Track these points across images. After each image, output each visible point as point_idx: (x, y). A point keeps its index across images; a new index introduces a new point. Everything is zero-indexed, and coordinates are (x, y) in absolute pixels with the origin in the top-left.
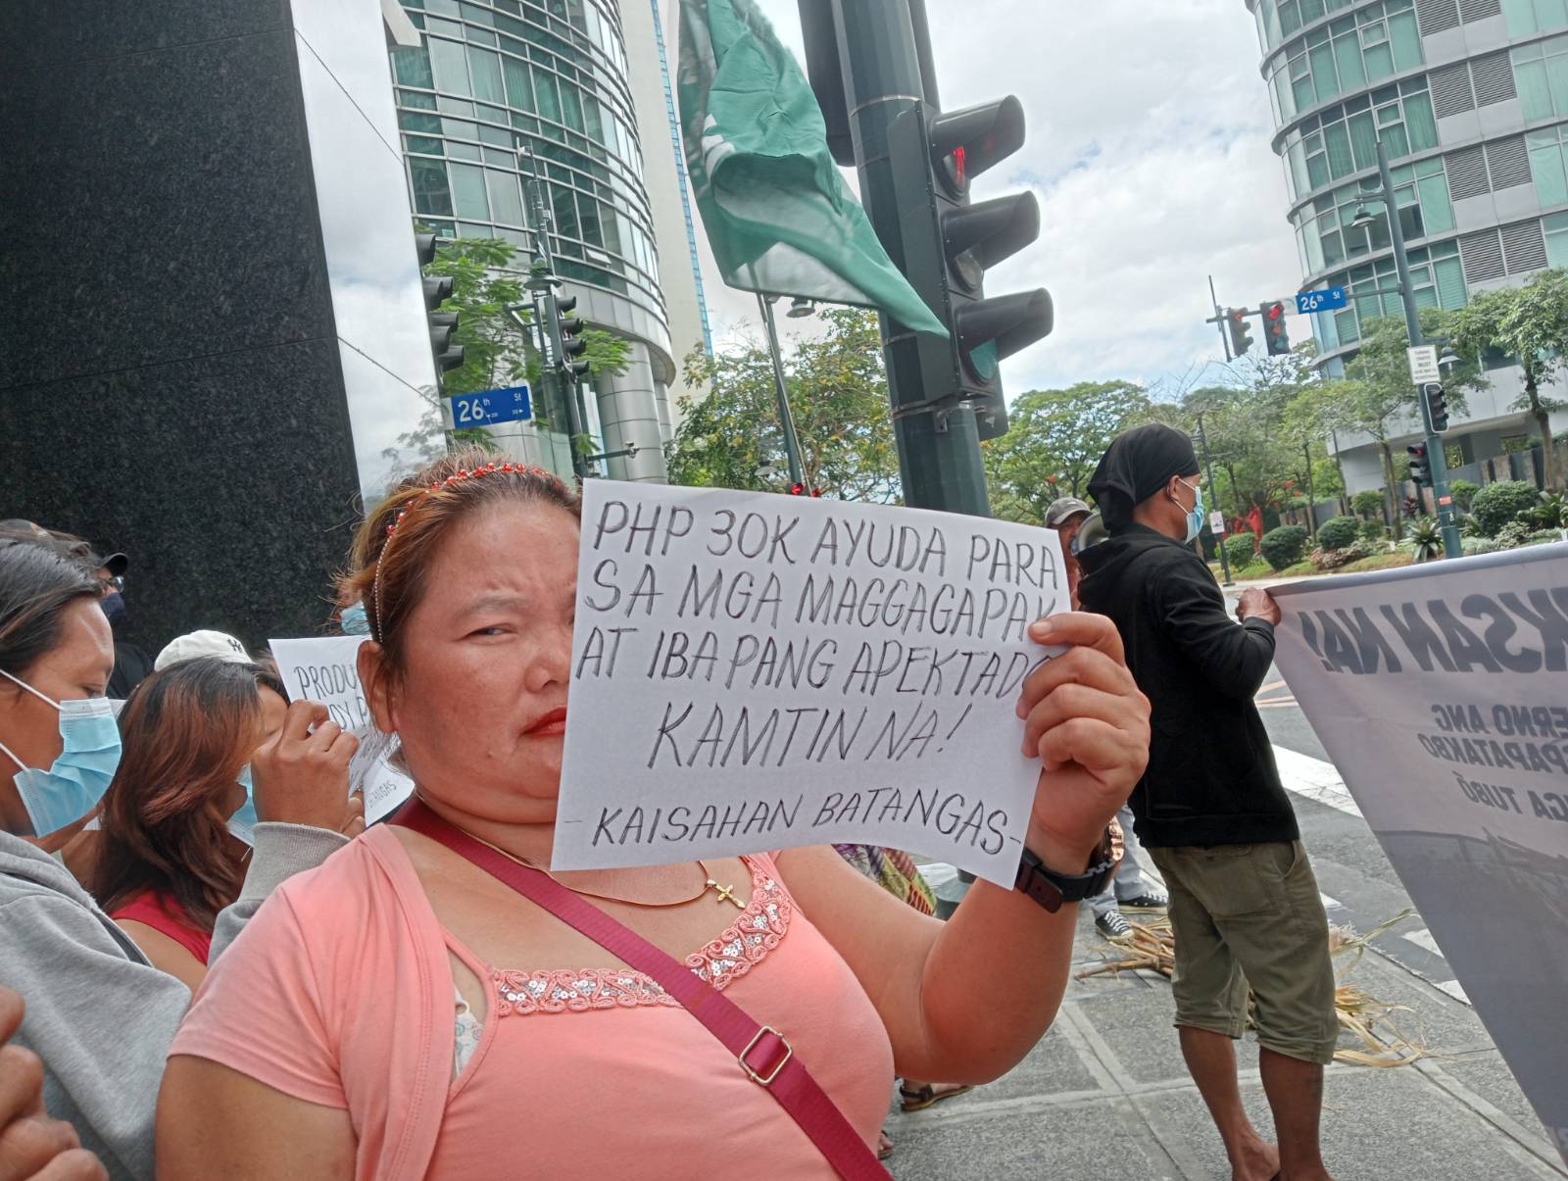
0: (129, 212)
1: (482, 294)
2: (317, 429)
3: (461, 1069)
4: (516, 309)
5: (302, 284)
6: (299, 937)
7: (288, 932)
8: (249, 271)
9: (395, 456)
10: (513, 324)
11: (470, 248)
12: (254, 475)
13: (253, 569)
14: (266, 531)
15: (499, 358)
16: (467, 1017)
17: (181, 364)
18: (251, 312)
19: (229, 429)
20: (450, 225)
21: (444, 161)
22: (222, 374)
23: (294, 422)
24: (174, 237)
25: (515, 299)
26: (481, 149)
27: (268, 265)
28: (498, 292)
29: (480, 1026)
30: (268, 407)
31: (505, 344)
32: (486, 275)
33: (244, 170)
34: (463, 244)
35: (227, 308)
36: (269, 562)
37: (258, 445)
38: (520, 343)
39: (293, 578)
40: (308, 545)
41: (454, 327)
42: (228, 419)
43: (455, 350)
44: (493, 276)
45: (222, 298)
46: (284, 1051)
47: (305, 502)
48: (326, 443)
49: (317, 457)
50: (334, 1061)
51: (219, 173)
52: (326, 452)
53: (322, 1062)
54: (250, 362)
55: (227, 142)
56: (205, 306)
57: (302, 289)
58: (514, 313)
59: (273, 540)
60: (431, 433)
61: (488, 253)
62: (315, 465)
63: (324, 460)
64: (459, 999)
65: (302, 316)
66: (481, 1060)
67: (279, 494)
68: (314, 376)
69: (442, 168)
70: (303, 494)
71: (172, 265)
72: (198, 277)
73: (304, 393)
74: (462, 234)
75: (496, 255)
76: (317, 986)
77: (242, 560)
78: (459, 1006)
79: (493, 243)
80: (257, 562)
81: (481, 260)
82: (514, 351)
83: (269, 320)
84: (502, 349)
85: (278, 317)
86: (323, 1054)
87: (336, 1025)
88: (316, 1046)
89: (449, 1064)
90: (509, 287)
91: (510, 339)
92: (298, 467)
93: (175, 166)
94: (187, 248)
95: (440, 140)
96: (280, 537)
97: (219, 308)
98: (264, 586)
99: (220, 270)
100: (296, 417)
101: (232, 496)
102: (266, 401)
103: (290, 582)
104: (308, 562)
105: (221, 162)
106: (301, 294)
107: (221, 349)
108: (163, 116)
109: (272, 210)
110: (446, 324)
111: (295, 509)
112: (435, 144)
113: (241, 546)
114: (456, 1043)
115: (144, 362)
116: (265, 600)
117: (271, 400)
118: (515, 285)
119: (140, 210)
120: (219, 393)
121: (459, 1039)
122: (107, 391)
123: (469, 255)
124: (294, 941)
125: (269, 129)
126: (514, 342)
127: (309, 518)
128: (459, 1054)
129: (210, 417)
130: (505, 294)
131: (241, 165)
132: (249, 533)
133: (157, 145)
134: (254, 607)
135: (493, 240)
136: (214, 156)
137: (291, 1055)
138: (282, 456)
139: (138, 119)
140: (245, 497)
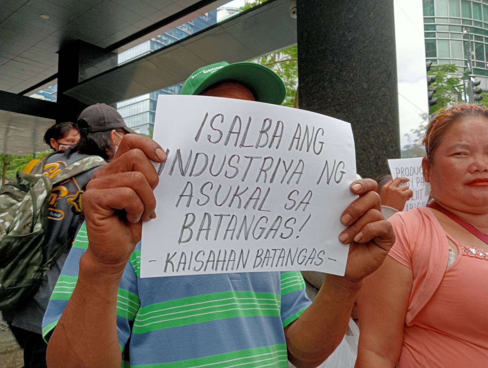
0: (341, 60)
1: (445, 83)
2: (389, 122)
3: (450, 265)
4: (457, 86)
5: (389, 77)
6: (404, 225)
7: (400, 222)
8: (373, 74)
9: (409, 136)
10: (455, 92)
11: (442, 68)
12: (368, 135)
13: (365, 163)
14: (370, 152)
15: (448, 104)
16: (452, 253)
17: (351, 103)
18: (373, 87)
19: (362, 122)
20: (436, 60)
21: (435, 40)
22: (362, 106)
23: (382, 120)
24: (353, 67)
25: (456, 84)
26: (450, 34)
27: (379, 73)
28: (451, 82)
29: (457, 256)
30: (374, 115)
31: (451, 99)
32: (447, 76)
33: (375, 44)
34: (439, 66)
35: (366, 86)
36: (370, 162)
37: (370, 127)
38: (457, 98)
39: (376, 167)
40: (382, 157)
41: (435, 92)
42: (362, 119)
43: (434, 99)
44: (449, 76)
45: (364, 83)
46: (398, 250)
47: (382, 144)
48: (391, 126)
49: (388, 130)
50: (411, 255)
51: (367, 46)
52: (391, 129)
53: (407, 255)
54: (371, 102)
55: (370, 37)
56: (359, 86)
57: (389, 79)
58: (456, 88)
59: (372, 155)
60: (422, 130)
61: (448, 69)
62: (387, 133)
63: (390, 132)
64: (450, 248)
65: (388, 87)
66: (456, 264)
67: (375, 141)
68: (389, 105)
69: (434, 42)
70: (382, 142)
71: (352, 75)
72: (358, 78)
73: (386, 111)
74: (439, 63)
75: (452, 69)
76: (408, 236)
77: (362, 160)
78: (450, 250)
79: (451, 65)
80: (367, 161)
81: (446, 71)
82: (454, 101)
83: (378, 89)
84: (450, 100)
85: (381, 88)
86: (408, 253)
87: (412, 247)
88: (407, 251)
89: (447, 263)
90: (455, 80)
91: (453, 97)
92: (382, 133)
93: (355, 45)
94: (356, 69)
95: (435, 33)
96: (374, 154)
97: (364, 87)
98: (368, 169)
99: (365, 75)
100: (383, 118)
101: (361, 141)
102: (374, 113)
103: (375, 168)
104: (381, 162)
105: (368, 43)
106: (388, 80)
107: (363, 99)
108: (353, 31)
109: (382, 56)
110: (432, 91)
111: (379, 146)
112: (433, 34)
113: (362, 156)
114: (449, 258)
115: (341, 103)
116: (367, 173)
117: (376, 113)
118: (457, 79)
119: (344, 59)
120: (361, 112)
121: (450, 258)
122: (331, 111)
123: (442, 70)
124: (402, 225)
125: (383, 31)
126: (454, 98)
127: (383, 149)
128: (450, 261)
129: (358, 119)
130: (453, 82)
131: (374, 43)
132: (365, 153)
133: (351, 40)
134: (364, 174)
135: (450, 64)
136: (366, 41)
137: (399, 251)
138: (377, 130)
139: (346, 33)
140: (365, 142)
